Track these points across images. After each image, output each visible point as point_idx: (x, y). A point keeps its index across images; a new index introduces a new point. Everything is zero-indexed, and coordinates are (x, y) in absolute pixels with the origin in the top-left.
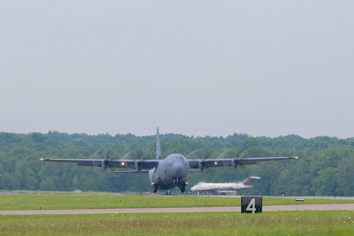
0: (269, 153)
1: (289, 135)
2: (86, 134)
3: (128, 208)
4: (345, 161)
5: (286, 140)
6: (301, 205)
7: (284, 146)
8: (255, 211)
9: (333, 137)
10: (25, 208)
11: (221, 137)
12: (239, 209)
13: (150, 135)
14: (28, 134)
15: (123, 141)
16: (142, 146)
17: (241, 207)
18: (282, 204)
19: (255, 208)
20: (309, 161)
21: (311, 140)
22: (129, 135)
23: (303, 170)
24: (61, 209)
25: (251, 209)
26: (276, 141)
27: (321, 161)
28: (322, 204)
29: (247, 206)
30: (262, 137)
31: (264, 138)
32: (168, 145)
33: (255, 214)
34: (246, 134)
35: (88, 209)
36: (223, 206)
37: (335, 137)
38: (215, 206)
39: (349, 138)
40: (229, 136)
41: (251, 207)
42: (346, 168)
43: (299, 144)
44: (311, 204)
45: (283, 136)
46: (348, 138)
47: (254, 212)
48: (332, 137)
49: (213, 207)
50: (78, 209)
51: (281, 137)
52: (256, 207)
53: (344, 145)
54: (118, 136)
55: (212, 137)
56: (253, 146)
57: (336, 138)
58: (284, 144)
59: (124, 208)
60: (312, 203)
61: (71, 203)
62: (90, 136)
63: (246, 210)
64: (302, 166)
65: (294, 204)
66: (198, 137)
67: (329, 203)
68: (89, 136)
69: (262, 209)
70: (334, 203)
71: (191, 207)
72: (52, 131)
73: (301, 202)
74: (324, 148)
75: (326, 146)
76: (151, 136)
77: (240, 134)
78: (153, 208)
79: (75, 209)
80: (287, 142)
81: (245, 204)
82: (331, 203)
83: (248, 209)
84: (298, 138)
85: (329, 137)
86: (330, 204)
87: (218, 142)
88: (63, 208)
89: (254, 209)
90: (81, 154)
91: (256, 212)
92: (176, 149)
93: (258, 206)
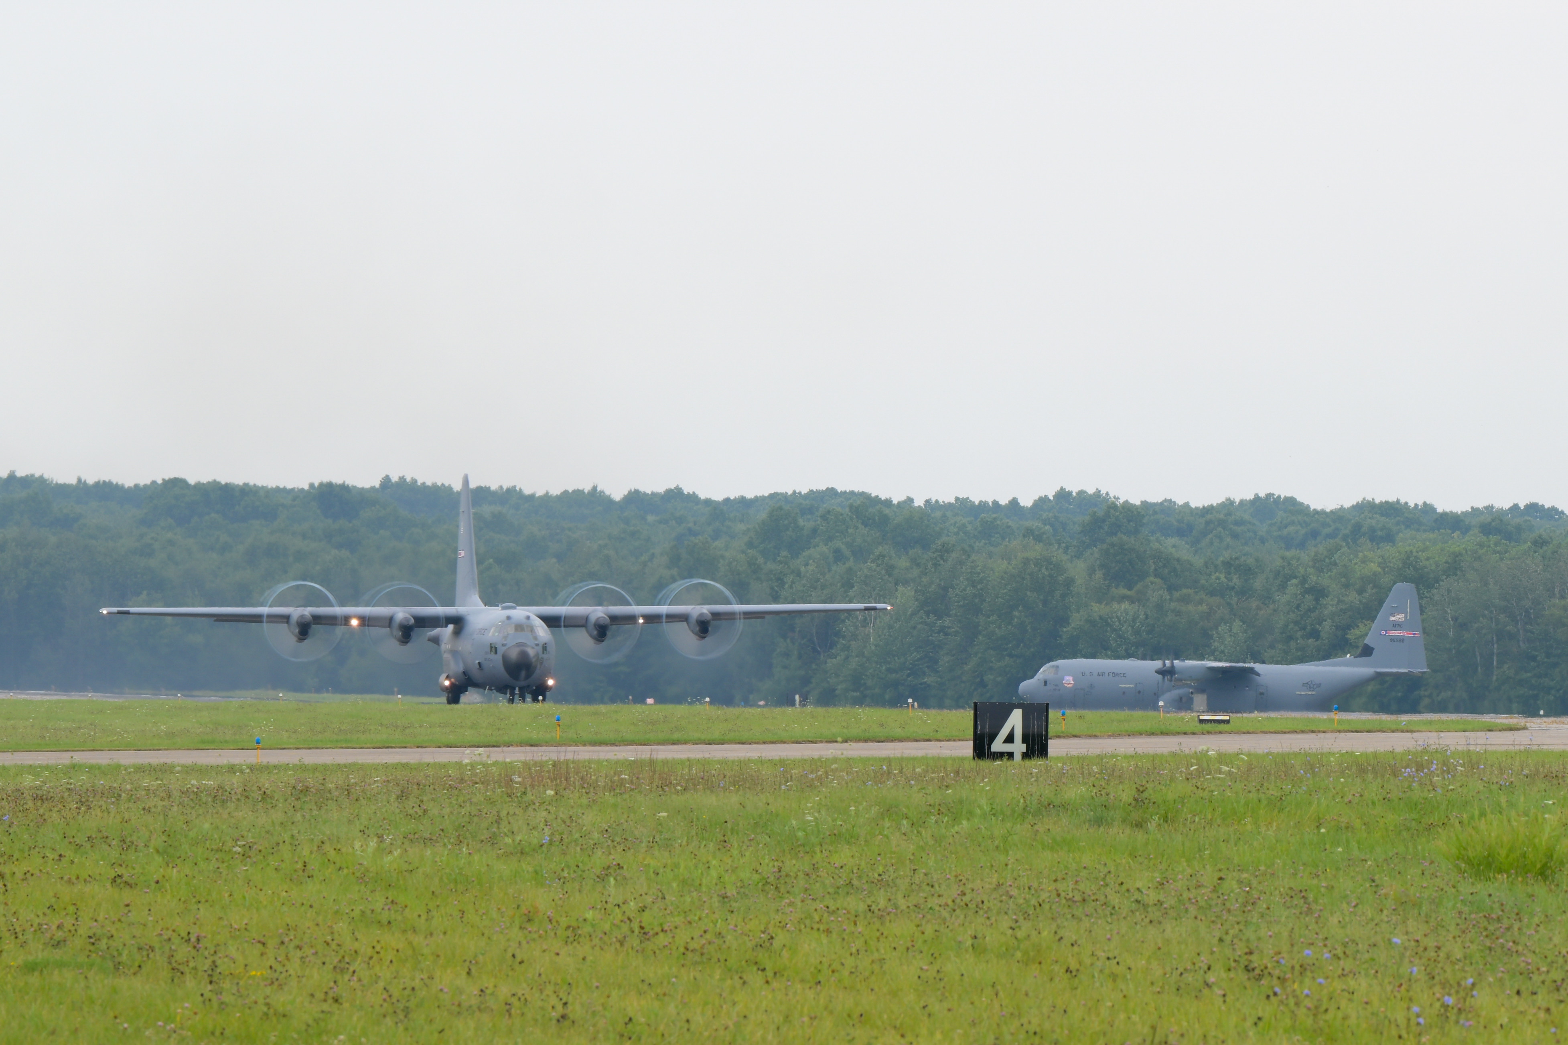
0: (1178, 560)
1: (1259, 497)
2: (518, 489)
3: (585, 745)
4: (1449, 591)
5: (1247, 517)
6: (1211, 736)
7: (1235, 536)
8: (1023, 753)
9: (1420, 503)
10: (213, 742)
11: (1014, 502)
12: (967, 748)
13: (749, 495)
14: (306, 487)
15: (650, 518)
16: (716, 536)
17: (971, 743)
18: (1141, 734)
19: (1023, 742)
20: (1319, 593)
21: (1338, 516)
22: (675, 494)
23: (1296, 623)
24: (342, 748)
25: (1008, 748)
26: (1209, 517)
27: (1361, 592)
28: (1289, 732)
29: (992, 737)
30: (1162, 503)
31: (1167, 507)
32: (814, 531)
33: (1023, 763)
34: (1103, 492)
35: (439, 747)
36: (929, 740)
37: (1425, 503)
38: (901, 740)
39: (1478, 509)
40: (1041, 499)
41: (1010, 739)
42: (1455, 619)
43: (1291, 529)
44: (1248, 733)
45: (1237, 500)
46: (1472, 508)
47: (1018, 757)
48: (1416, 505)
49: (892, 741)
50: (406, 747)
51: (1230, 502)
52: (1025, 740)
53: (1455, 535)
54: (635, 498)
55: (977, 503)
56: (1120, 535)
57: (1428, 509)
58: (1239, 529)
59: (570, 746)
60: (1251, 730)
61: (407, 731)
62: (532, 497)
63: (989, 748)
64: (1294, 612)
65: (1185, 733)
66: (928, 502)
67: (1313, 732)
68: (529, 496)
69: (1049, 750)
70: (1332, 732)
71: (812, 742)
72: (395, 479)
73: (1213, 725)
74: (1381, 545)
75: (1389, 538)
76: (756, 499)
77: (1081, 493)
78: (673, 744)
79: (392, 747)
80: (1250, 523)
81: (987, 730)
82: (1319, 732)
83: (998, 746)
84: (1291, 505)
85: (1406, 503)
86: (1313, 735)
87: (995, 519)
88: (349, 745)
89: (1018, 747)
90: (491, 560)
91: (1026, 756)
92: (843, 547)
93: (1033, 735)
